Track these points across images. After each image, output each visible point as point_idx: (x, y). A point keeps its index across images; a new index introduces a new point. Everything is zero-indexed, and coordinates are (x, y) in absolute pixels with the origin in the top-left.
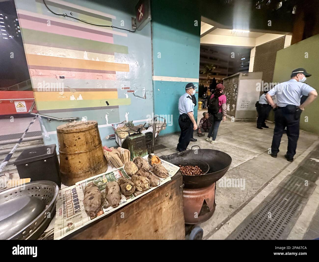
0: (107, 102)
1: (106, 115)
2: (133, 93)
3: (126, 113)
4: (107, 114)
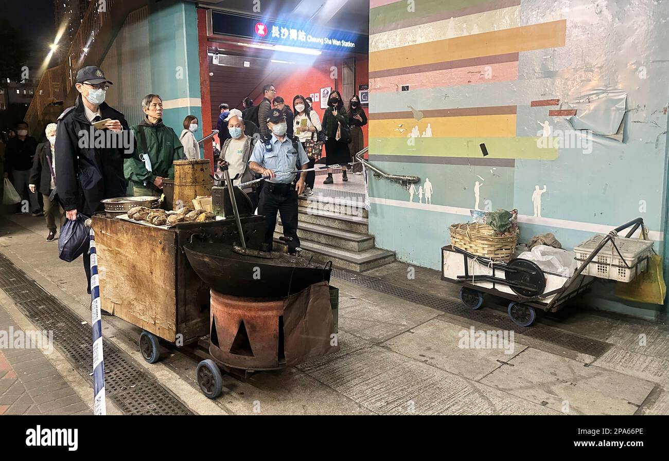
0: (483, 147)
1: (477, 183)
2: (568, 118)
3: (537, 187)
4: (480, 182)
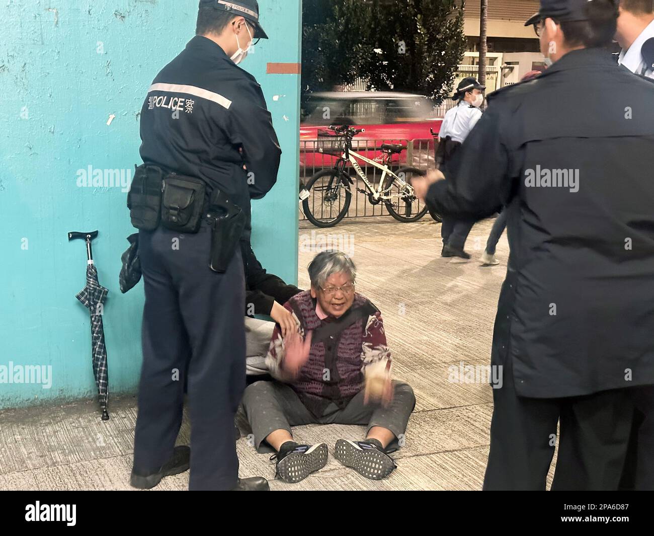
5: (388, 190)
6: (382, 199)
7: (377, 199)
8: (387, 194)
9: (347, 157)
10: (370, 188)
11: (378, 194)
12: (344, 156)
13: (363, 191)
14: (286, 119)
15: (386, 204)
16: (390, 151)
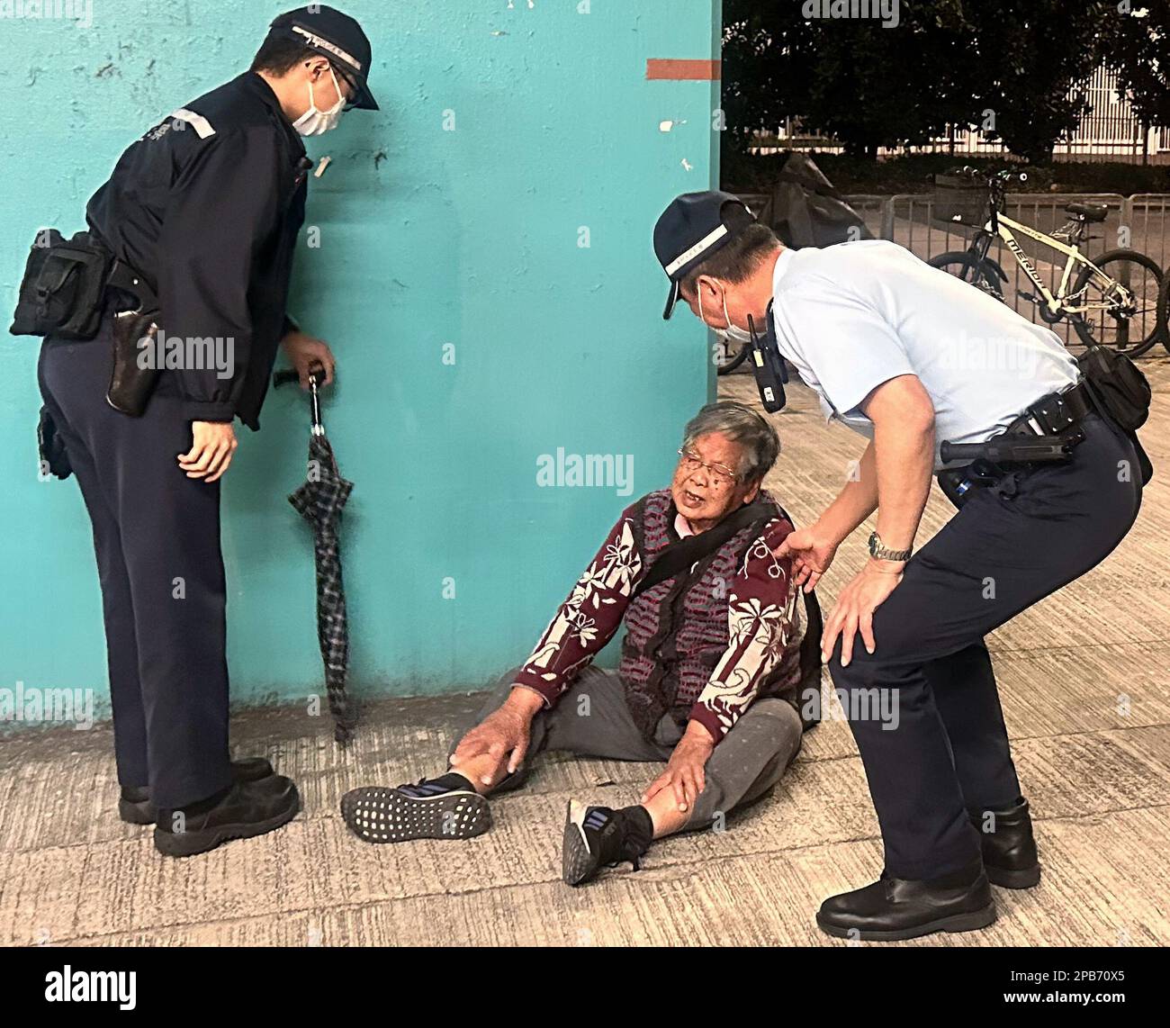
5: (1078, 294)
6: (1066, 312)
7: (1054, 311)
8: (1076, 303)
9: (995, 228)
10: (1043, 290)
11: (1059, 302)
12: (988, 227)
13: (1028, 297)
14: (687, 167)
15: (1075, 323)
16: (1082, 218)
